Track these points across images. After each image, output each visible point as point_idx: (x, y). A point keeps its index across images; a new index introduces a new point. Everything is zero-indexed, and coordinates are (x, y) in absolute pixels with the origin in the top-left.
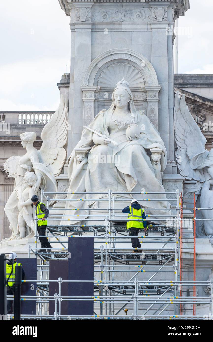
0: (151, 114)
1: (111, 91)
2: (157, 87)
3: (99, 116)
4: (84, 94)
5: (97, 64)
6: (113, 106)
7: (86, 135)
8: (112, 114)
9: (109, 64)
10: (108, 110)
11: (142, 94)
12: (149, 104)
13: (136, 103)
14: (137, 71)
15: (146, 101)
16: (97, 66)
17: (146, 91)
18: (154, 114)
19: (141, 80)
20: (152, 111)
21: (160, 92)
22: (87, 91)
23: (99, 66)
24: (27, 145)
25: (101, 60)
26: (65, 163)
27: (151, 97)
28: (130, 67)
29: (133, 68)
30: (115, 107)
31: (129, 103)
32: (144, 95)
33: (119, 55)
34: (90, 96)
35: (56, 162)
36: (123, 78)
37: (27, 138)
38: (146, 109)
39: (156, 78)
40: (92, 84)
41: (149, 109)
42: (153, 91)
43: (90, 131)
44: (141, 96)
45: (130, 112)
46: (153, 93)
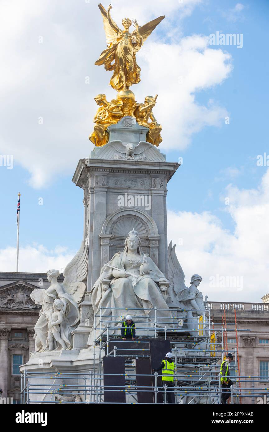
0: (152, 257)
1: (123, 239)
2: (158, 237)
3: (116, 257)
4: (102, 240)
5: (112, 218)
6: (126, 250)
7: (107, 271)
8: (127, 255)
9: (120, 218)
10: (122, 253)
11: (145, 242)
12: (151, 249)
13: (143, 249)
14: (141, 225)
15: (149, 247)
16: (112, 219)
17: (149, 239)
18: (155, 257)
19: (145, 231)
20: (154, 255)
21: (159, 241)
22: (104, 238)
23: (114, 219)
24: (53, 279)
25: (116, 215)
26: (85, 293)
27: (153, 244)
28: (136, 221)
29: (139, 222)
30: (127, 251)
31: (138, 247)
32: (147, 243)
33: (129, 211)
34: (107, 242)
35: (76, 293)
36: (133, 229)
37: (53, 274)
38: (149, 253)
39: (157, 230)
40: (108, 233)
41: (151, 253)
42: (154, 240)
43: (109, 268)
44: (145, 244)
45: (140, 255)
46: (155, 241)
